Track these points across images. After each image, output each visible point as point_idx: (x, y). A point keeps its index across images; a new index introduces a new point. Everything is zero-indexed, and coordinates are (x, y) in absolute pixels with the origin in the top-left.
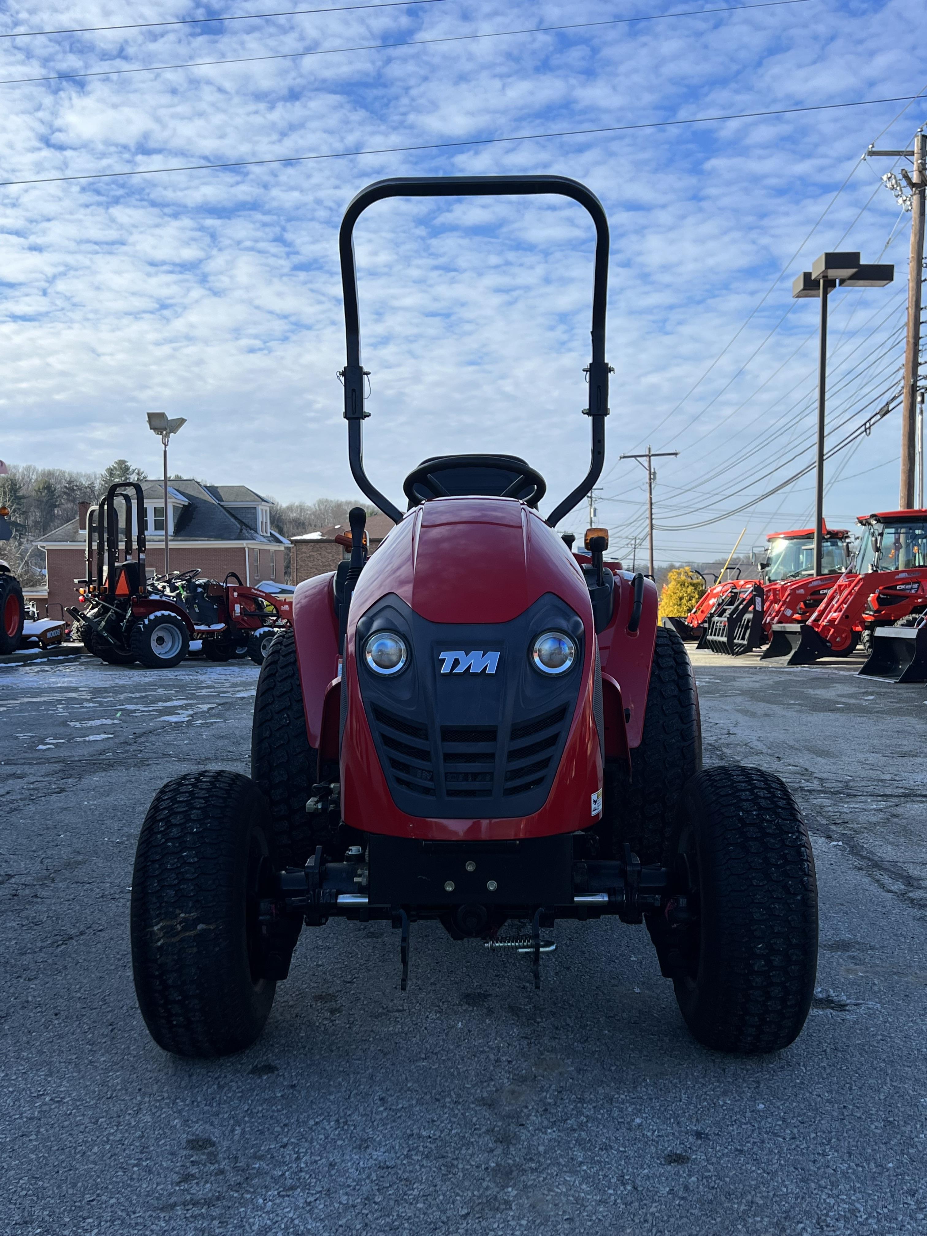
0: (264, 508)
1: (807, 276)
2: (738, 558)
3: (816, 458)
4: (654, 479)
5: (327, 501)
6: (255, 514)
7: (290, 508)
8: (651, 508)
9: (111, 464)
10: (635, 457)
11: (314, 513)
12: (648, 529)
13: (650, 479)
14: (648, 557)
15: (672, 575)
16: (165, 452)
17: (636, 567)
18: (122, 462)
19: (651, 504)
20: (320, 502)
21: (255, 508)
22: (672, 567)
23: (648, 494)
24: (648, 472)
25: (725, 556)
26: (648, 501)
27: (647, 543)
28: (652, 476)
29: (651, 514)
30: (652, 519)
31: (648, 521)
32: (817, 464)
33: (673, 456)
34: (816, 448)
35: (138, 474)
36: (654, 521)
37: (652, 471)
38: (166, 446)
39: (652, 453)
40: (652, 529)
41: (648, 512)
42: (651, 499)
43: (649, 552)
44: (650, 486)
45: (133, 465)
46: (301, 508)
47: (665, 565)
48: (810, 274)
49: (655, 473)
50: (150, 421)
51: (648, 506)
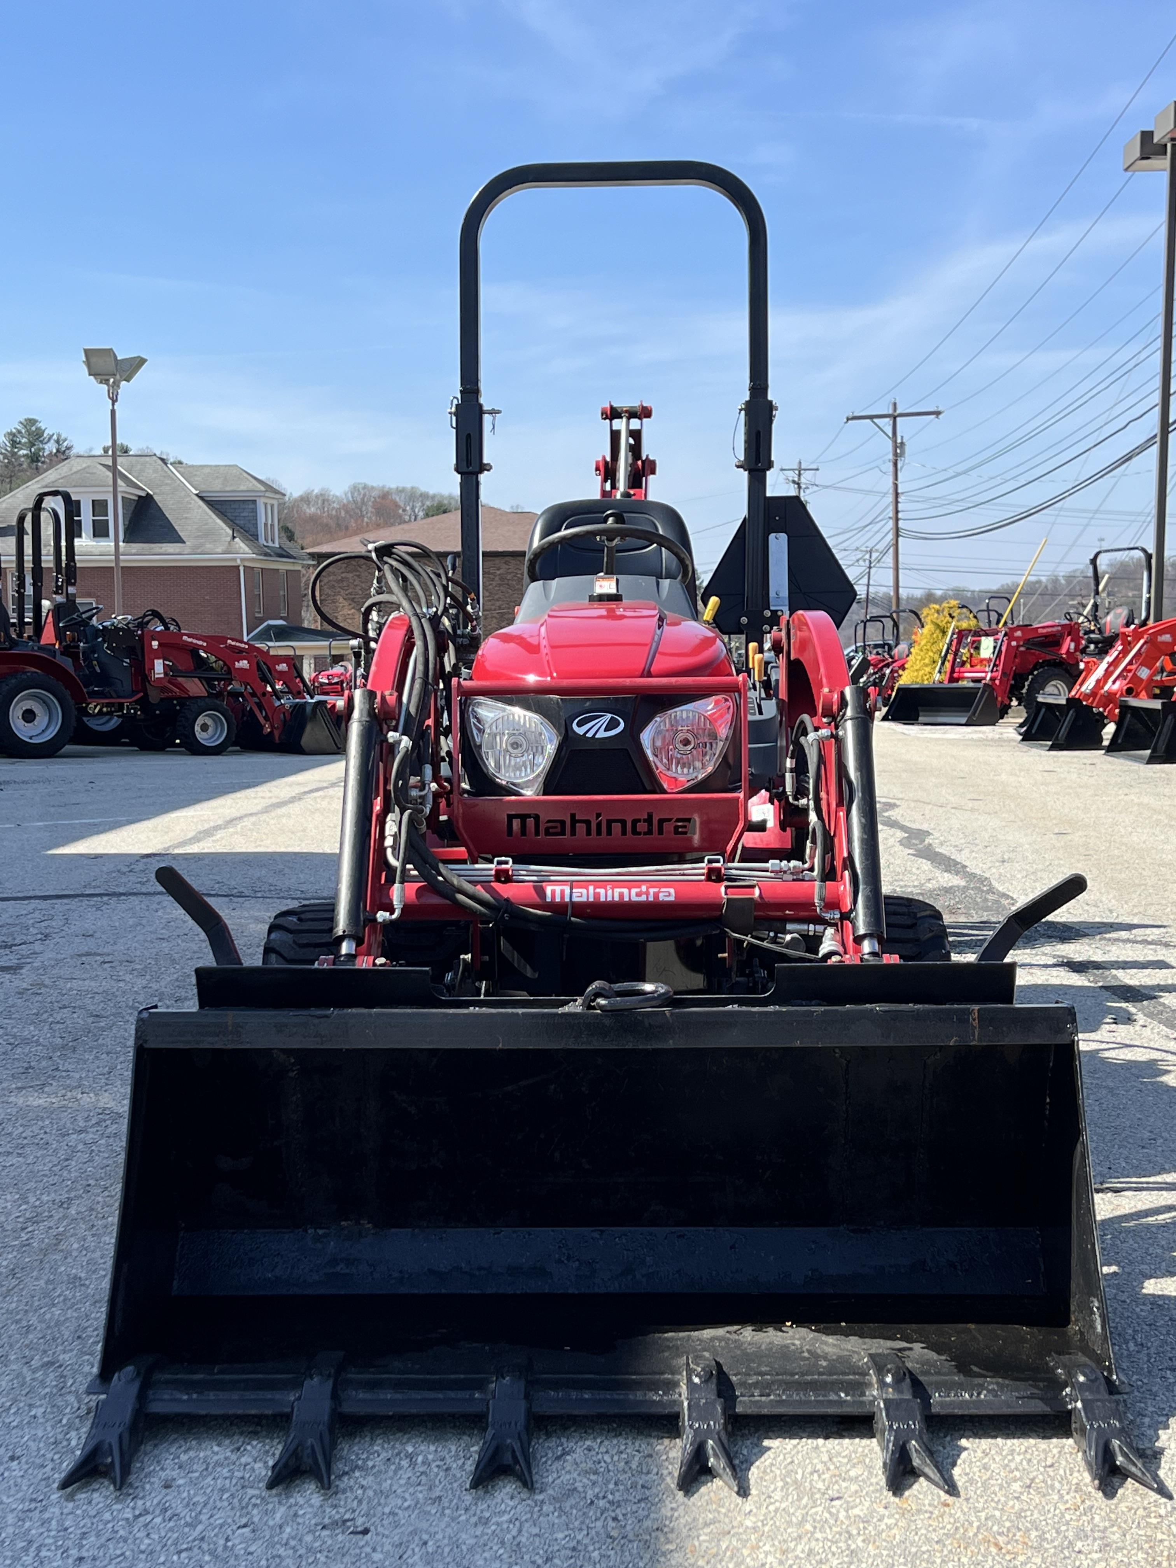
0: (269, 501)
1: (1147, 136)
2: (1039, 582)
3: (1157, 430)
4: (902, 454)
5: (365, 487)
6: (254, 511)
7: (305, 499)
8: (897, 502)
9: (14, 425)
10: (871, 417)
11: (345, 507)
12: (891, 536)
13: (896, 454)
14: (891, 582)
15: (929, 614)
16: (113, 412)
17: (871, 595)
18: (32, 422)
19: (897, 495)
20: (355, 488)
21: (254, 502)
22: (930, 598)
23: (891, 479)
24: (890, 443)
25: (1015, 579)
26: (891, 491)
27: (889, 559)
28: (898, 450)
29: (897, 512)
30: (897, 520)
31: (891, 524)
32: (1158, 439)
33: (933, 416)
34: (1157, 412)
35: (58, 442)
36: (901, 524)
37: (899, 441)
38: (114, 401)
39: (898, 412)
40: (897, 535)
41: (891, 508)
42: (896, 486)
43: (891, 573)
44: (895, 464)
45: (49, 427)
46: (324, 499)
47: (918, 594)
48: (1152, 133)
49: (902, 443)
50: (88, 363)
51: (890, 498)
